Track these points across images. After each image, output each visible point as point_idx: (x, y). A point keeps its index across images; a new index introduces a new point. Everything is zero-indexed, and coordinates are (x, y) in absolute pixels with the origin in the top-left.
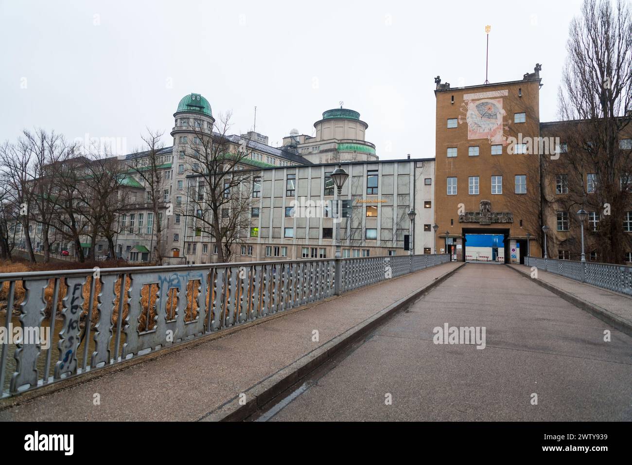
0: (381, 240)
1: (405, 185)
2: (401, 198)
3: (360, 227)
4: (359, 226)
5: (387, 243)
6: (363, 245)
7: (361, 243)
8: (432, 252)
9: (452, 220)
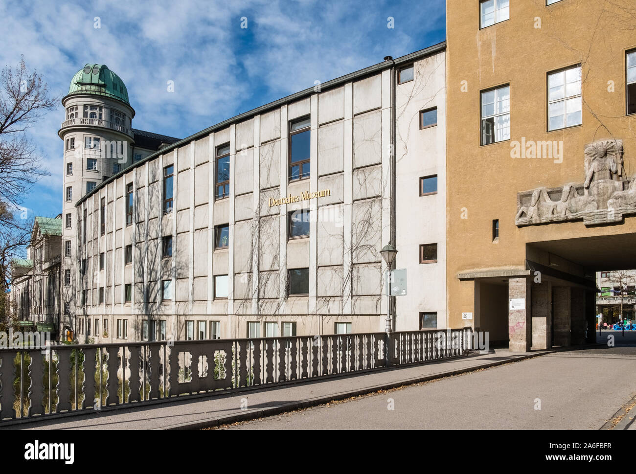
0: (317, 297)
1: (371, 140)
2: (361, 177)
3: (276, 267)
4: (273, 263)
5: (331, 303)
6: (281, 312)
7: (279, 306)
8: (442, 323)
9: (495, 222)
